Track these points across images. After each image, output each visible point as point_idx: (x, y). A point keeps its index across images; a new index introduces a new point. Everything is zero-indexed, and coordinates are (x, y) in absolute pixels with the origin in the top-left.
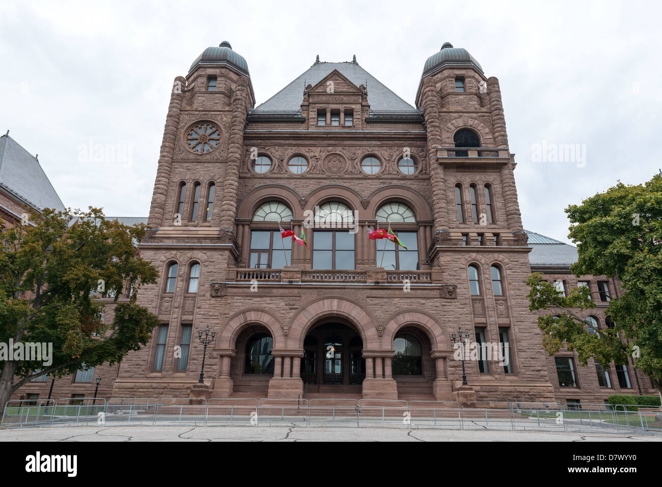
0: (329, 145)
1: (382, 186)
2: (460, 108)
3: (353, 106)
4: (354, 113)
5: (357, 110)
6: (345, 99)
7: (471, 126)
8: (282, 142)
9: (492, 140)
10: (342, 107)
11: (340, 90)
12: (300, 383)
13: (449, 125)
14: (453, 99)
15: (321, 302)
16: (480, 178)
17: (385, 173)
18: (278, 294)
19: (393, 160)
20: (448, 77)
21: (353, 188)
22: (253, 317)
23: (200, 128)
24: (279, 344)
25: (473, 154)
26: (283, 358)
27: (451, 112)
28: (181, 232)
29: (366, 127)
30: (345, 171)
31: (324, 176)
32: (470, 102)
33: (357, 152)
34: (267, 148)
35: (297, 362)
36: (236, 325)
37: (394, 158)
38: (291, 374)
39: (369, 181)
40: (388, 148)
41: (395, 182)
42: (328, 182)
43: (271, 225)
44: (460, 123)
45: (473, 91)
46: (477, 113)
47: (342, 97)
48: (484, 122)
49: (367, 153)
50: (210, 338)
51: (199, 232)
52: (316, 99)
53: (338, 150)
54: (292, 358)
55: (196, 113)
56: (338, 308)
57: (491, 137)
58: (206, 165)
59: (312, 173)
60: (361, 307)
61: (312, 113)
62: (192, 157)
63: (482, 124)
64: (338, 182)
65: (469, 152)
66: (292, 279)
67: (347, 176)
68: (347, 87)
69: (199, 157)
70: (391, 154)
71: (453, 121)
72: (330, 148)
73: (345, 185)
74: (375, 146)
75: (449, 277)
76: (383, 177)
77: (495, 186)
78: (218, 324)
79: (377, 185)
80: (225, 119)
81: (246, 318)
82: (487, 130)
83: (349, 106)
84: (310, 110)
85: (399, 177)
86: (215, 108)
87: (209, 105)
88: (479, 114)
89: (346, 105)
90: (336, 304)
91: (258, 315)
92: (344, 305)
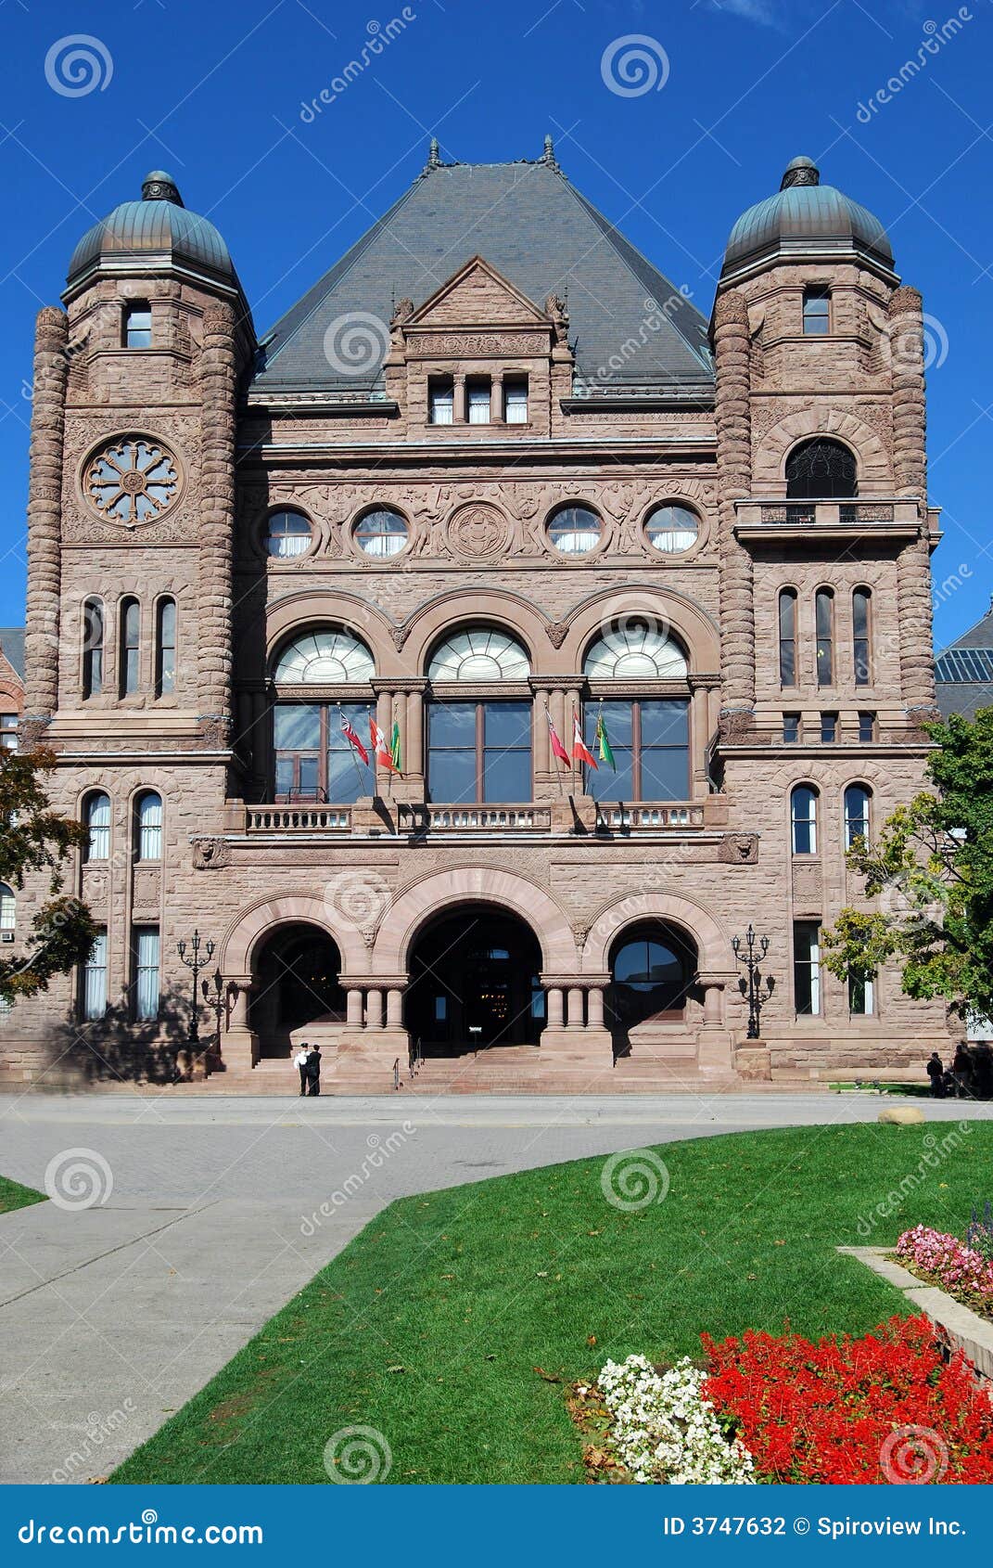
0: (463, 480)
1: (601, 586)
2: (808, 382)
3: (526, 366)
4: (531, 386)
5: (537, 377)
6: (504, 343)
7: (833, 432)
8: (338, 473)
9: (885, 471)
10: (496, 369)
11: (491, 316)
12: (404, 1038)
13: (777, 431)
14: (793, 356)
15: (445, 876)
16: (843, 573)
17: (608, 552)
18: (348, 860)
19: (631, 515)
20: (783, 289)
21: (525, 593)
22: (293, 910)
23: (121, 453)
24: (354, 964)
25: (827, 517)
26: (364, 991)
27: (785, 394)
28: (106, 724)
29: (564, 424)
30: (505, 548)
31: (452, 565)
32: (839, 364)
33: (536, 497)
34: (299, 490)
35: (395, 999)
36: (256, 925)
37: (634, 510)
38: (384, 1022)
39: (569, 575)
40: (621, 483)
41: (635, 576)
42: (461, 580)
43: (322, 692)
44: (805, 426)
45: (850, 329)
46: (855, 394)
47: (497, 337)
48: (872, 419)
49: (565, 497)
50: (203, 953)
51: (151, 724)
52: (426, 346)
53: (488, 491)
54: (384, 991)
55: (107, 412)
56: (484, 887)
57: (885, 462)
58: (147, 553)
59: (419, 558)
60: (538, 885)
61: (416, 388)
62: (108, 533)
63: (864, 427)
64: (488, 580)
65: (818, 509)
66: (377, 828)
67: (510, 564)
68: (510, 307)
69: (128, 534)
70: (629, 500)
71: (788, 420)
72: (465, 488)
73: (507, 586)
74: (584, 478)
75: (743, 816)
76: (604, 563)
77: (880, 594)
78: (218, 924)
79: (587, 583)
80: (182, 428)
81: (277, 913)
82: (876, 443)
83: (514, 363)
84: (410, 379)
85: (648, 562)
86: (155, 398)
87: (136, 389)
88: (858, 398)
89: (507, 363)
90: (479, 879)
91: (303, 905)
92: (497, 880)
